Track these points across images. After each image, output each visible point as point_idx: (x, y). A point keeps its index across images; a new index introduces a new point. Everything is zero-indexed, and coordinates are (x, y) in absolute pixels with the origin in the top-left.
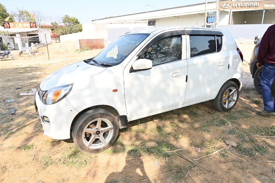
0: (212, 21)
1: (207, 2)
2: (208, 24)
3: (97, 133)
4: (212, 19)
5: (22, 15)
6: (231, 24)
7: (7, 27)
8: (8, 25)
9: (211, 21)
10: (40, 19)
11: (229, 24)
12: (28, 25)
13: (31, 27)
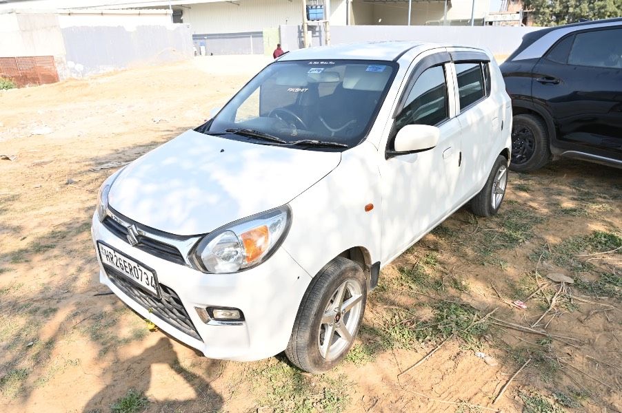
0: (319, 16)
4: (318, 11)
6: (351, 24)
9: (315, 15)
11: (347, 24)
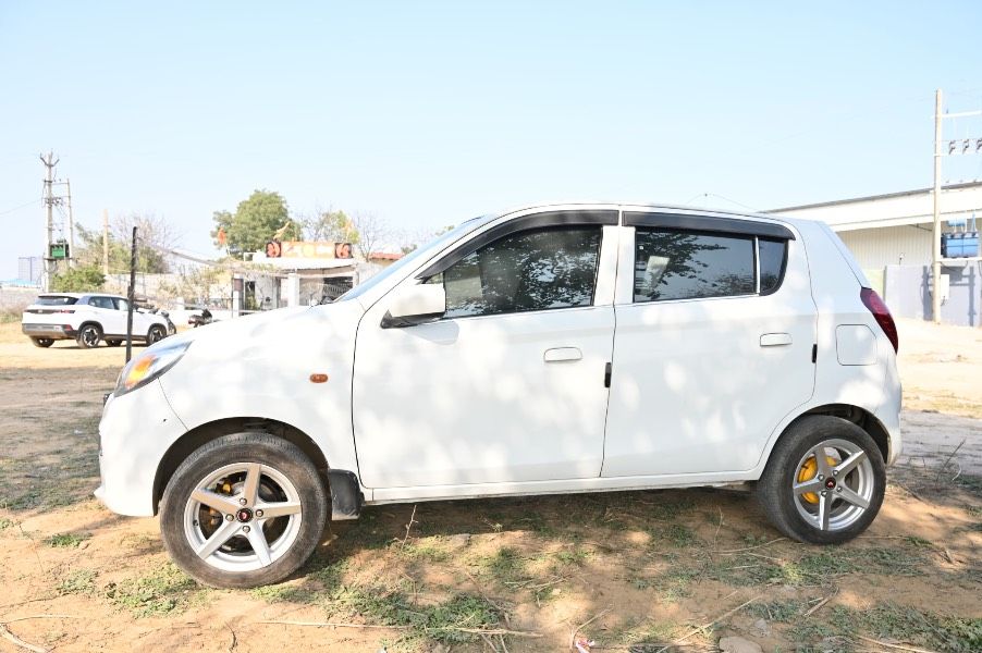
0: (967, 250)
1: (941, 183)
2: (949, 262)
3: (241, 516)
4: (966, 242)
5: (328, 223)
7: (274, 253)
8: (277, 250)
9: (960, 249)
10: (371, 235)
12: (330, 250)
13: (337, 257)
